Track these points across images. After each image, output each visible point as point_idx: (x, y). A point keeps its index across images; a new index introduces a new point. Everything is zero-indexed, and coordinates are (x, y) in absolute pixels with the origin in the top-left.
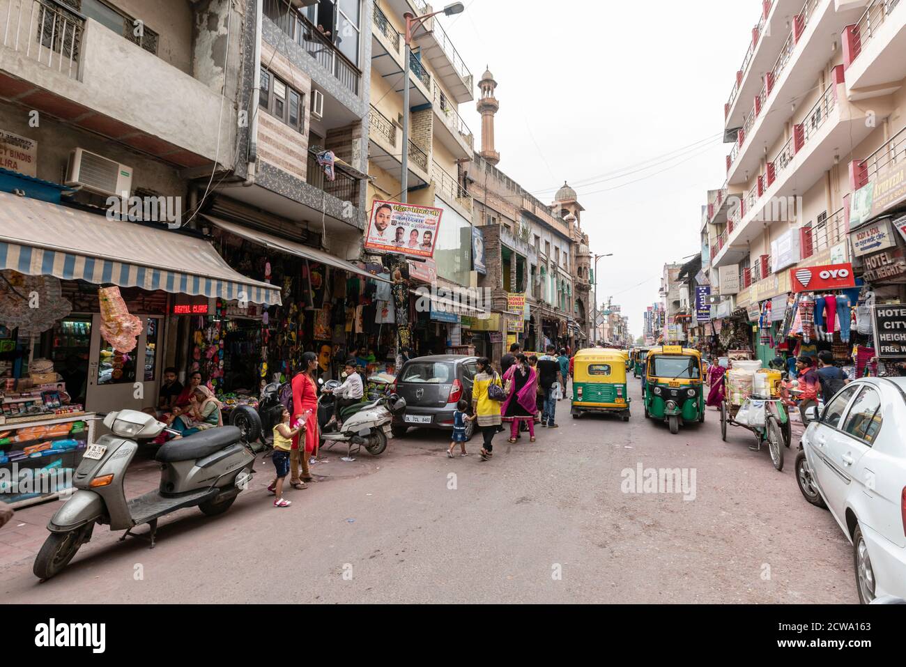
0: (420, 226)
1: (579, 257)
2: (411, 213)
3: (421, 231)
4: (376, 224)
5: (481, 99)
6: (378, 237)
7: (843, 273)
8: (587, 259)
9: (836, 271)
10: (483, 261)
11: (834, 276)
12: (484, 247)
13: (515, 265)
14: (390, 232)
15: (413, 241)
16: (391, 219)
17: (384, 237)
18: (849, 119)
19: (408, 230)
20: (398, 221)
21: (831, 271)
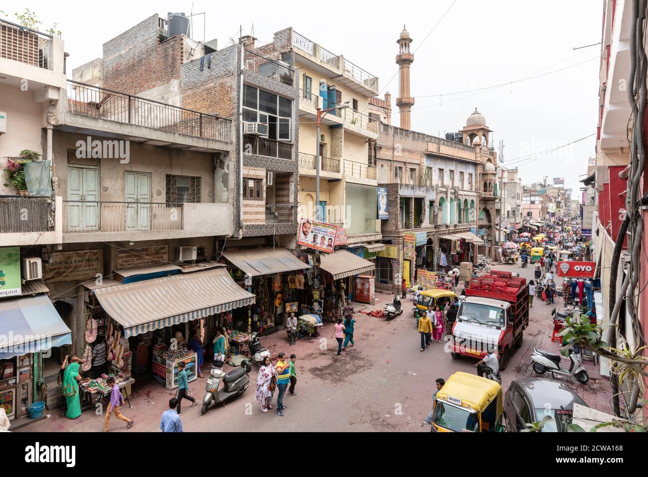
0: (326, 235)
1: (484, 174)
2: (321, 227)
3: (327, 238)
4: (303, 231)
5: (398, 55)
6: (304, 239)
7: (589, 268)
8: (492, 177)
9: (584, 267)
10: (387, 210)
11: (583, 270)
12: (388, 199)
13: (413, 207)
14: (310, 237)
15: (322, 243)
16: (311, 229)
17: (307, 239)
18: (603, 165)
19: (320, 236)
20: (315, 231)
21: (581, 266)
